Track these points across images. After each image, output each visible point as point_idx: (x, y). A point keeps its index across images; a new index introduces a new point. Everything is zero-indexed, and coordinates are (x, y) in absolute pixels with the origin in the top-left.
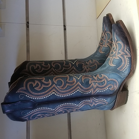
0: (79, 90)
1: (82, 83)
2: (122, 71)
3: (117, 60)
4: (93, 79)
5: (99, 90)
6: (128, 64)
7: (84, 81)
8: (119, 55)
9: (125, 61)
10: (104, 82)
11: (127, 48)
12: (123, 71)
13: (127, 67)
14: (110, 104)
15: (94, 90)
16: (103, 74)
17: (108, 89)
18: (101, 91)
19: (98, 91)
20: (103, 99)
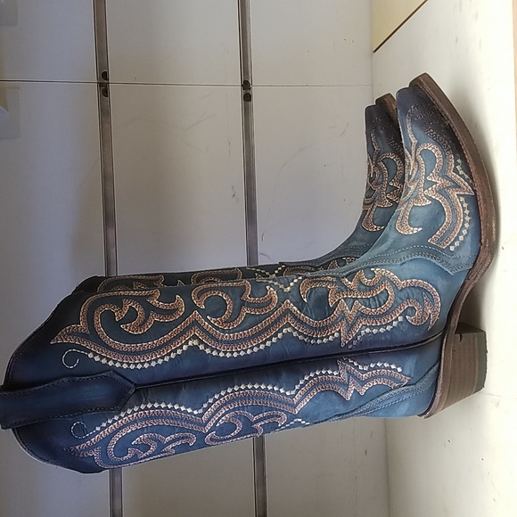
0: (289, 330)
1: (300, 304)
2: (448, 247)
3: (425, 211)
4: (343, 288)
5: (367, 327)
6: (468, 218)
7: (309, 298)
8: (430, 192)
9: (454, 209)
10: (383, 297)
11: (455, 165)
12: (452, 248)
13: (465, 232)
14: (418, 385)
15: (351, 327)
16: (377, 266)
17: (400, 319)
18: (375, 331)
19: (364, 329)
20: (386, 365)
